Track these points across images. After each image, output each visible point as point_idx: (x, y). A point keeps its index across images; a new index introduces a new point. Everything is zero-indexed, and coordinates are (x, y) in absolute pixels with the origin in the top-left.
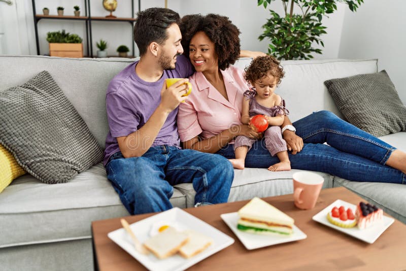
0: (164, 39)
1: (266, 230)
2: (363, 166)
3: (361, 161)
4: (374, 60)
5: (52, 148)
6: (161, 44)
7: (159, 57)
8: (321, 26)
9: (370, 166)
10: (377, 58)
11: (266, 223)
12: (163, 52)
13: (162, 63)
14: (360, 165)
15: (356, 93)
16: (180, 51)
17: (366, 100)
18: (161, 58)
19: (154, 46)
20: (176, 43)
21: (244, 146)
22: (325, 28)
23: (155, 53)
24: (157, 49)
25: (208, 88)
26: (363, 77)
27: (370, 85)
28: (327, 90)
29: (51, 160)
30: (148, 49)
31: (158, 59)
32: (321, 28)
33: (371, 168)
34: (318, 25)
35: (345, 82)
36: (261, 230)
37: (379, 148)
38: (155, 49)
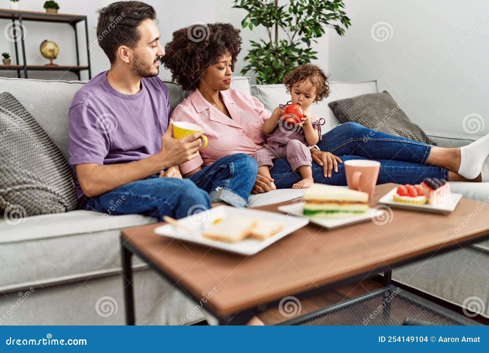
0: (136, 40)
1: (337, 211)
2: (400, 169)
3: (397, 164)
4: (373, 81)
5: (34, 175)
6: (132, 46)
7: (132, 64)
8: (311, 51)
9: (407, 167)
10: (375, 79)
11: (338, 202)
12: (136, 57)
13: (138, 71)
14: (397, 168)
15: (364, 111)
16: (160, 54)
17: (377, 117)
18: (134, 65)
19: (123, 50)
20: (151, 43)
21: (264, 165)
22: (315, 53)
23: (127, 60)
24: (128, 53)
25: (208, 109)
26: (368, 96)
27: (377, 103)
28: (332, 112)
29: (33, 188)
30: (117, 55)
31: (131, 66)
32: (311, 53)
33: (409, 169)
34: (307, 51)
35: (350, 102)
36: (332, 212)
37: (417, 146)
38: (125, 54)
